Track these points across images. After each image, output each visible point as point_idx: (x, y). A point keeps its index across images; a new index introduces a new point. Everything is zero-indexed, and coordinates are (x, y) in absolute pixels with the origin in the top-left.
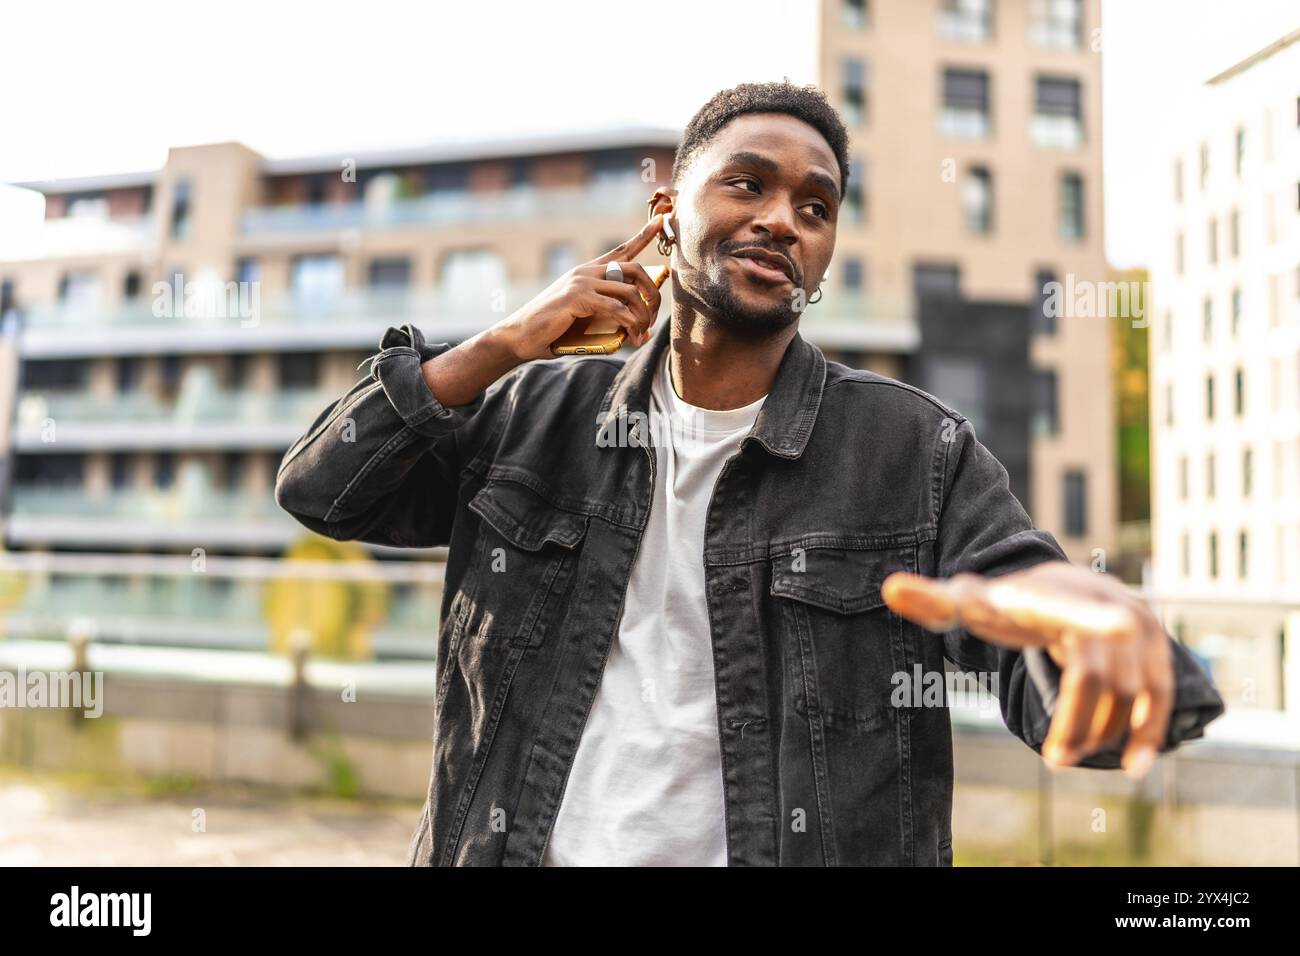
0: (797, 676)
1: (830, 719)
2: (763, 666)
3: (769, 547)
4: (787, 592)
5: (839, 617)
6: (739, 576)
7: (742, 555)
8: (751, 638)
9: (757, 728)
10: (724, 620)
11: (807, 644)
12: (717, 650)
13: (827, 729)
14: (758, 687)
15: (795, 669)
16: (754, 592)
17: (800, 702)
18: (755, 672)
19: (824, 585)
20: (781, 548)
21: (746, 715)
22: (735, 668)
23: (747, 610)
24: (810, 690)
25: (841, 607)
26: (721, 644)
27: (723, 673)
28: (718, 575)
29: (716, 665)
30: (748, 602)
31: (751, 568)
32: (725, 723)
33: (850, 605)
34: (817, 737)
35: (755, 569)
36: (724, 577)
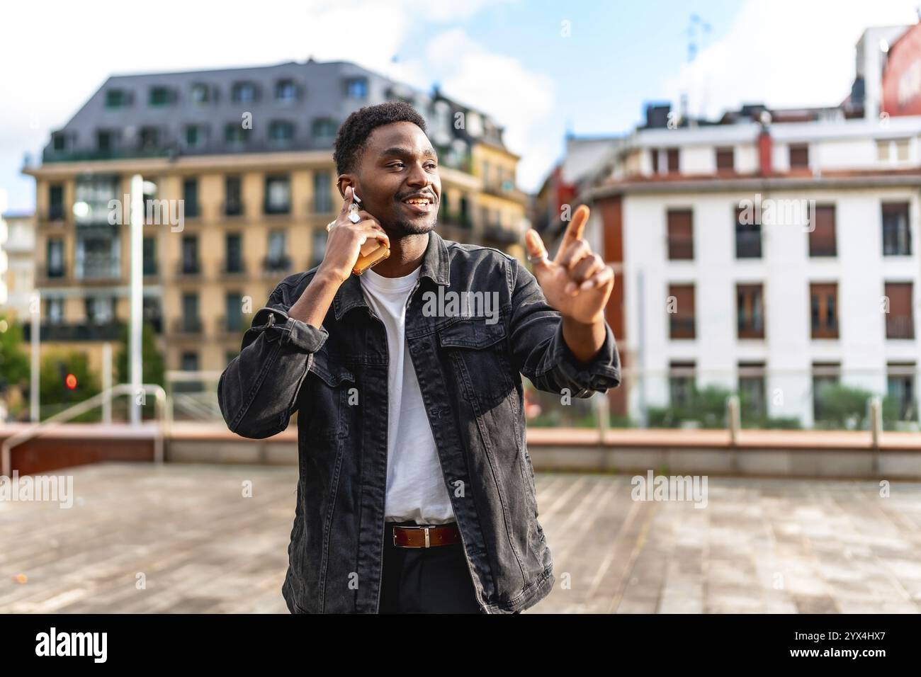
0: (461, 382)
1: (481, 399)
2: (444, 383)
3: (436, 326)
4: (450, 344)
5: (476, 351)
6: (424, 341)
7: (424, 331)
8: (436, 371)
9: (446, 412)
10: (421, 364)
11: (463, 367)
12: (420, 380)
13: (480, 404)
14: (443, 393)
15: (460, 380)
16: (434, 348)
17: (465, 394)
18: (440, 386)
19: (466, 337)
20: (442, 326)
21: (440, 408)
22: (430, 387)
23: (432, 357)
24: (469, 388)
25: (476, 347)
26: (421, 376)
27: (425, 390)
28: (414, 343)
29: (421, 387)
30: (431, 354)
31: (430, 337)
32: (430, 413)
33: (480, 345)
34: (477, 409)
35: (432, 337)
36: (417, 344)
